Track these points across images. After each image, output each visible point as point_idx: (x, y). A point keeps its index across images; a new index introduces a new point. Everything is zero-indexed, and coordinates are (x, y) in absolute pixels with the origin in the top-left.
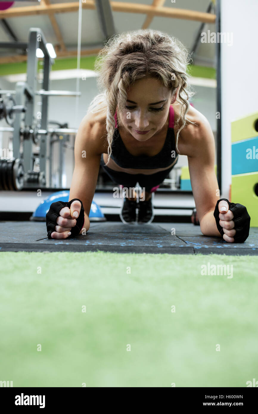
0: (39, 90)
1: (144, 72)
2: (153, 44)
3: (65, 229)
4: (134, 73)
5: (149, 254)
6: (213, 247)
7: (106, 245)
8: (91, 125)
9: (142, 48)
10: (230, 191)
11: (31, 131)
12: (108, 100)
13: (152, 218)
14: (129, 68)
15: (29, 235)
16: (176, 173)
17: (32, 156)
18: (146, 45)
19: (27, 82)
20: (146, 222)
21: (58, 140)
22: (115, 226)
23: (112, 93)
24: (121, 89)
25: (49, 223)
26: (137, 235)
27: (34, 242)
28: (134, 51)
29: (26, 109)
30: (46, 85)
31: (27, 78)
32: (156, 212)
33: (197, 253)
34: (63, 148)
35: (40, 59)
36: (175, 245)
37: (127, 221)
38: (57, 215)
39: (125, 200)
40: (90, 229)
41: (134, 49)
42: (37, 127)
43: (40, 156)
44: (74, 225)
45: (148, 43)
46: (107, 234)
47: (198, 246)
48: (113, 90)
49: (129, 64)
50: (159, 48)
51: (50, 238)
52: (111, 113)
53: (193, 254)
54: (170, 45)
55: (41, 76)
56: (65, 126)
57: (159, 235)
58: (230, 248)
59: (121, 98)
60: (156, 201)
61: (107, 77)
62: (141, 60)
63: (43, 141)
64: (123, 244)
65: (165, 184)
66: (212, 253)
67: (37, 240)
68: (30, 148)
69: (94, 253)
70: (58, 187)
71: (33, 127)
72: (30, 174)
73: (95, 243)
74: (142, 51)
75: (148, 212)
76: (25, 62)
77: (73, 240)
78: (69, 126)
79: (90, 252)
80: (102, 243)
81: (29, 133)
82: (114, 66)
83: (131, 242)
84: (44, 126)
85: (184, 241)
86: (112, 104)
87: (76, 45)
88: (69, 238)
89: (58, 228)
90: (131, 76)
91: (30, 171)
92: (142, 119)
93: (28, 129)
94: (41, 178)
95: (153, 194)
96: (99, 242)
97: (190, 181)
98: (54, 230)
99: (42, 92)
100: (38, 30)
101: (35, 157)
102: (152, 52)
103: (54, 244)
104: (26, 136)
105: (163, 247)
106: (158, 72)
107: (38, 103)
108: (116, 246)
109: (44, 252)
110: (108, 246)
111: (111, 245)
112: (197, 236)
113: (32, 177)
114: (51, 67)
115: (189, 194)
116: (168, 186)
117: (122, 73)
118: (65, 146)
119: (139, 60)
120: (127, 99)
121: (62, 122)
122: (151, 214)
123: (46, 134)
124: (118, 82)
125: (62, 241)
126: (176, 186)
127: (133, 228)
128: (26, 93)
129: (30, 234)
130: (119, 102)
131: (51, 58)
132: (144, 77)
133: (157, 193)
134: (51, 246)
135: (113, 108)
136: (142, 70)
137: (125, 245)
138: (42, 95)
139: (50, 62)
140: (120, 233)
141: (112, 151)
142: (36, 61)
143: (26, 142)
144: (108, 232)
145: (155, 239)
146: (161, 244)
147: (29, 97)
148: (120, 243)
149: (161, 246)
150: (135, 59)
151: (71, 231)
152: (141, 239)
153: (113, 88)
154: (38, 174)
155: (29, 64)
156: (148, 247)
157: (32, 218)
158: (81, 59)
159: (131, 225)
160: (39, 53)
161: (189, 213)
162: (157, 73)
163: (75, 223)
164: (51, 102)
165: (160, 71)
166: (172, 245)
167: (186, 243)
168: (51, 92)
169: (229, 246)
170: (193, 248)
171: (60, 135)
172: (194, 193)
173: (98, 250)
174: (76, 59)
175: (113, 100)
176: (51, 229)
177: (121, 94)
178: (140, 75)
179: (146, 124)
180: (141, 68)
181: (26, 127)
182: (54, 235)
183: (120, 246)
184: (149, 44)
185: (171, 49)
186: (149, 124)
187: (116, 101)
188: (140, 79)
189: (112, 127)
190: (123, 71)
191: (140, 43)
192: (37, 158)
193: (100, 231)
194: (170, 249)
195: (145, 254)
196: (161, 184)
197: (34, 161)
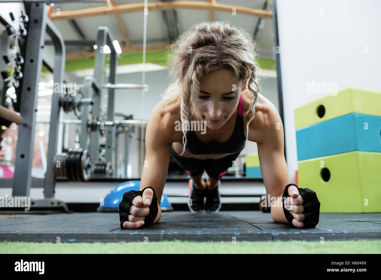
0: (105, 83)
1: (217, 64)
2: (223, 37)
3: (138, 218)
4: (207, 66)
5: (227, 242)
6: (290, 233)
7: (182, 233)
8: (162, 115)
9: (214, 42)
10: (297, 176)
11: (98, 123)
12: (182, 91)
13: (220, 206)
14: (202, 61)
15: (101, 226)
16: (240, 161)
17: (98, 147)
18: (217, 38)
19: (94, 76)
20: (214, 210)
21: (123, 131)
22: (184, 216)
23: (186, 85)
24: (195, 81)
25: (122, 212)
26: (209, 223)
27: (107, 232)
28: (206, 45)
29: (94, 101)
30: (112, 79)
31: (95, 72)
32: (223, 200)
33: (276, 239)
34: (128, 139)
35: (107, 55)
36: (252, 232)
37: (195, 210)
38: (130, 205)
39: (193, 189)
40: (162, 218)
41: (206, 43)
42: (104, 119)
43: (107, 147)
44: (147, 214)
45: (219, 36)
46: (179, 223)
47: (276, 232)
48: (187, 82)
49: (202, 57)
50: (230, 41)
51: (122, 228)
52: (185, 103)
53: (272, 241)
54: (239, 38)
55: (108, 71)
56: (130, 117)
57: (232, 222)
58: (309, 234)
59: (195, 88)
60: (223, 190)
61: (181, 70)
62: (213, 53)
63: (110, 132)
64: (199, 232)
65: (229, 172)
66: (291, 239)
67: (111, 230)
68: (97, 140)
69: (171, 243)
70: (123, 177)
71: (100, 119)
72: (97, 165)
73: (170, 232)
74: (214, 45)
75: (215, 200)
76: (93, 58)
77: (147, 229)
78: (135, 117)
79: (167, 241)
80: (177, 232)
81: (96, 125)
82: (187, 59)
83: (207, 231)
84: (110, 118)
85: (259, 229)
86: (186, 96)
87: (141, 41)
88: (142, 227)
89: (131, 217)
90: (205, 69)
91: (97, 162)
92: (216, 108)
93: (95, 120)
94: (107, 168)
95: (219, 182)
96: (175, 231)
97: (260, 168)
98: (127, 220)
99: (109, 85)
100: (106, 29)
101: (101, 148)
102: (223, 45)
103: (129, 235)
104: (93, 127)
105: (241, 235)
106: (231, 64)
107: (105, 96)
108: (193, 235)
109: (120, 242)
110: (185, 235)
111: (187, 233)
112: (270, 223)
113: (99, 167)
114: (117, 62)
115: (259, 181)
116: (233, 174)
117: (196, 66)
118: (131, 137)
119: (211, 53)
120: (200, 90)
121: (127, 114)
122: (218, 202)
123: (113, 125)
124: (192, 74)
125: (136, 231)
126: (240, 174)
127: (202, 217)
128: (94, 86)
129: (101, 224)
130: (192, 92)
131: (118, 54)
132: (216, 70)
133: (224, 181)
134: (126, 236)
135: (187, 99)
136: (214, 63)
137: (202, 233)
138: (109, 88)
139: (116, 57)
140: (191, 222)
141: (187, 141)
142: (104, 57)
143: (93, 134)
144: (179, 222)
145: (230, 227)
146: (237, 231)
147: (96, 90)
148: (196, 232)
149: (238, 234)
150: (208, 52)
151: (144, 221)
152: (215, 227)
153: (187, 81)
154: (105, 165)
155: (97, 60)
156: (225, 235)
157: (99, 209)
158: (147, 54)
159: (200, 214)
160: (106, 50)
161: (257, 200)
162: (229, 65)
163: (148, 212)
164: (117, 95)
165: (232, 63)
166: (249, 232)
167: (262, 230)
168: (118, 85)
169: (307, 232)
170: (271, 234)
171: (126, 126)
172: (264, 180)
173: (175, 239)
174: (142, 54)
175: (187, 91)
176: (124, 218)
177: (195, 85)
178: (213, 68)
179: (219, 113)
180: (214, 60)
181: (93, 119)
182: (125, 225)
183: (196, 235)
184: (220, 38)
185: (241, 41)
186: (222, 113)
187: (190, 92)
188: (213, 71)
189: (186, 117)
190: (196, 64)
191: (211, 38)
192: (103, 149)
193: (170, 220)
194: (247, 236)
195: (222, 242)
196: (225, 172)
197: (100, 151)
